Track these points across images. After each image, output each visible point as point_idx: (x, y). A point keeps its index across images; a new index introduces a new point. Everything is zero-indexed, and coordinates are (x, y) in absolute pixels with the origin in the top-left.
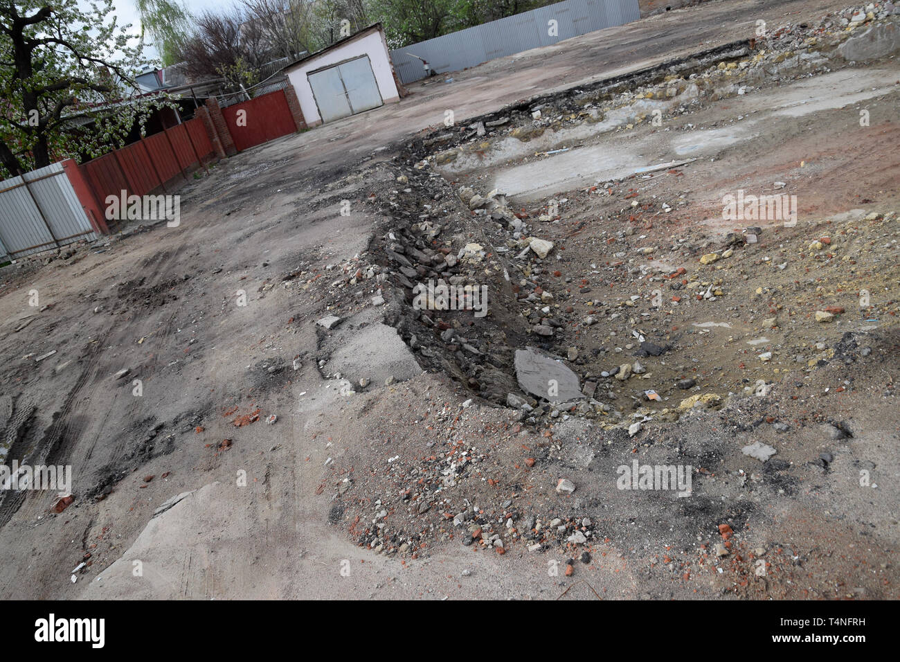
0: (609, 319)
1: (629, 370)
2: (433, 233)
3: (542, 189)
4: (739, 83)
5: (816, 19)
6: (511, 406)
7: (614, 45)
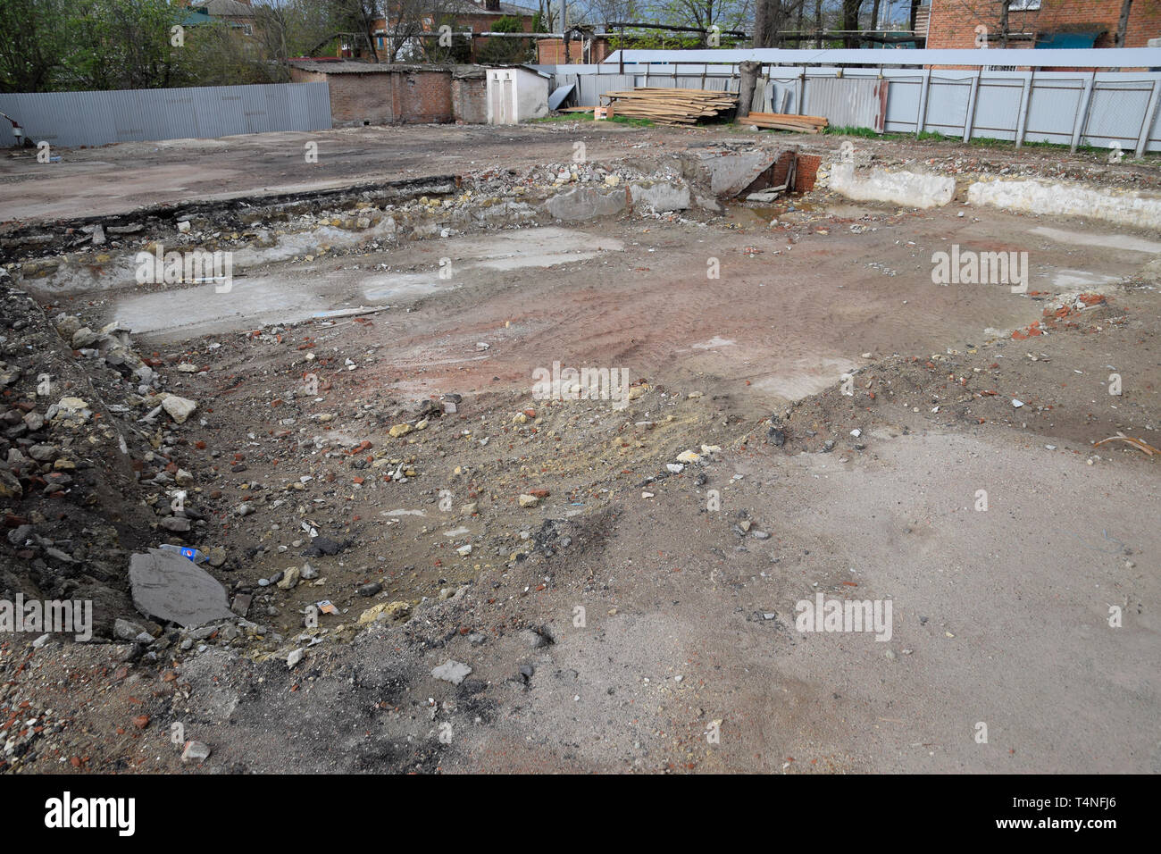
0: (270, 507)
1: (296, 576)
2: (6, 379)
3: (186, 328)
4: (443, 224)
5: (525, 168)
6: (120, 638)
7: (296, 153)
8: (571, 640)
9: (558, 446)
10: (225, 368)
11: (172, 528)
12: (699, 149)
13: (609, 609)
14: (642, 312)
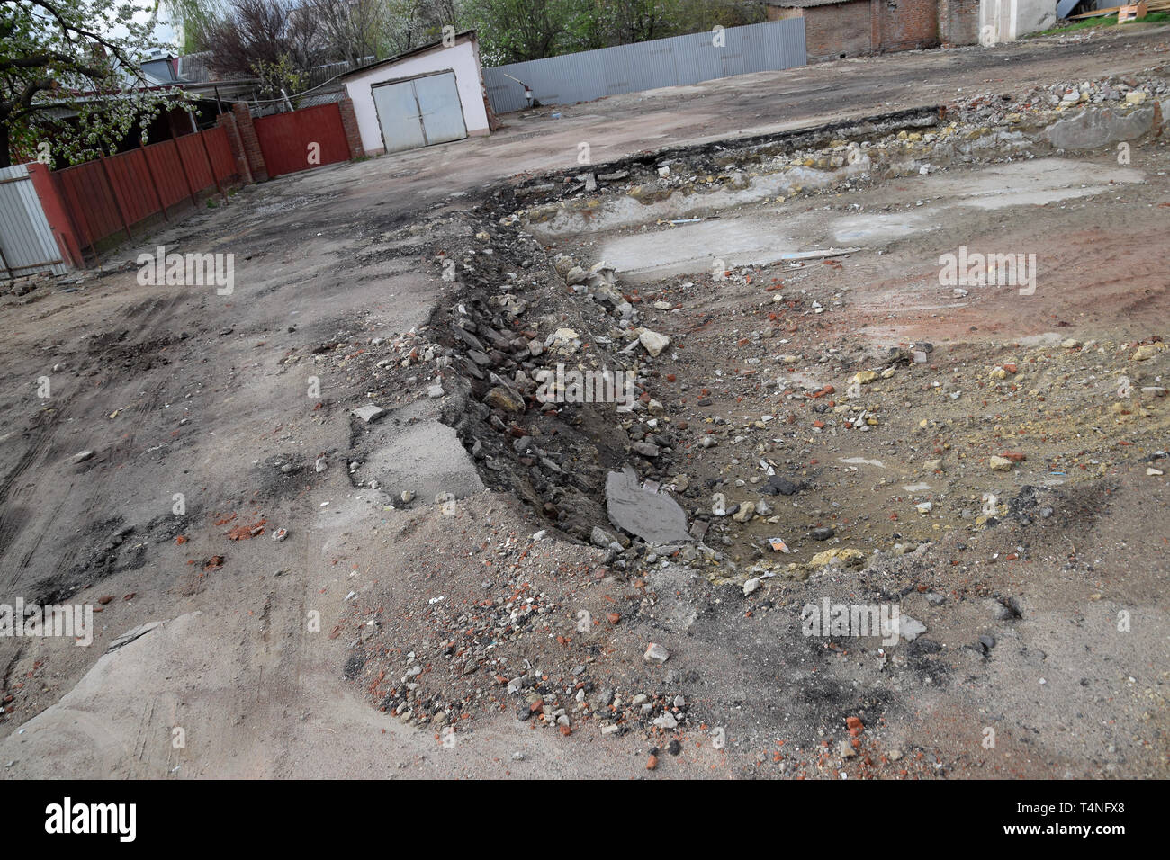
0: (732, 442)
1: (751, 511)
2: (516, 310)
3: (661, 268)
4: (922, 160)
5: (1021, 91)
6: (596, 544)
7: (769, 94)
8: (1042, 618)
9: (1041, 407)
10: (696, 307)
11: (643, 453)
13: (1093, 593)
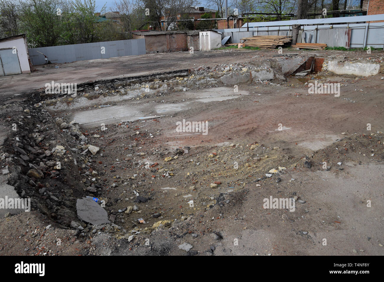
0: (123, 185)
1: (131, 209)
2: (40, 139)
4: (184, 86)
5: (213, 66)
6: (72, 227)
7: (134, 63)
8: (229, 238)
9: (225, 166)
10: (109, 136)
11: (90, 191)
12: (277, 57)
13: (243, 227)
14: (256, 117)
